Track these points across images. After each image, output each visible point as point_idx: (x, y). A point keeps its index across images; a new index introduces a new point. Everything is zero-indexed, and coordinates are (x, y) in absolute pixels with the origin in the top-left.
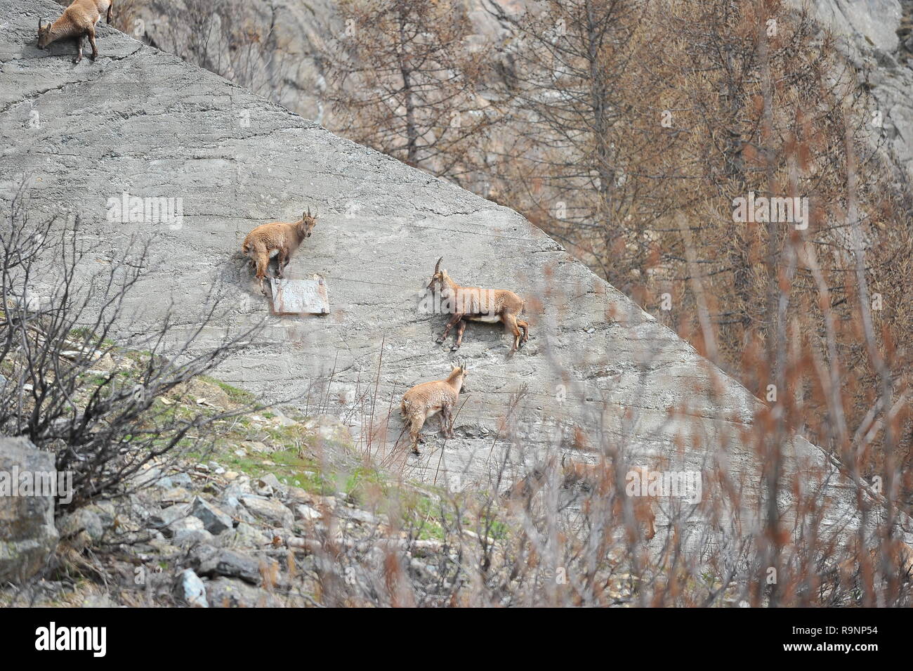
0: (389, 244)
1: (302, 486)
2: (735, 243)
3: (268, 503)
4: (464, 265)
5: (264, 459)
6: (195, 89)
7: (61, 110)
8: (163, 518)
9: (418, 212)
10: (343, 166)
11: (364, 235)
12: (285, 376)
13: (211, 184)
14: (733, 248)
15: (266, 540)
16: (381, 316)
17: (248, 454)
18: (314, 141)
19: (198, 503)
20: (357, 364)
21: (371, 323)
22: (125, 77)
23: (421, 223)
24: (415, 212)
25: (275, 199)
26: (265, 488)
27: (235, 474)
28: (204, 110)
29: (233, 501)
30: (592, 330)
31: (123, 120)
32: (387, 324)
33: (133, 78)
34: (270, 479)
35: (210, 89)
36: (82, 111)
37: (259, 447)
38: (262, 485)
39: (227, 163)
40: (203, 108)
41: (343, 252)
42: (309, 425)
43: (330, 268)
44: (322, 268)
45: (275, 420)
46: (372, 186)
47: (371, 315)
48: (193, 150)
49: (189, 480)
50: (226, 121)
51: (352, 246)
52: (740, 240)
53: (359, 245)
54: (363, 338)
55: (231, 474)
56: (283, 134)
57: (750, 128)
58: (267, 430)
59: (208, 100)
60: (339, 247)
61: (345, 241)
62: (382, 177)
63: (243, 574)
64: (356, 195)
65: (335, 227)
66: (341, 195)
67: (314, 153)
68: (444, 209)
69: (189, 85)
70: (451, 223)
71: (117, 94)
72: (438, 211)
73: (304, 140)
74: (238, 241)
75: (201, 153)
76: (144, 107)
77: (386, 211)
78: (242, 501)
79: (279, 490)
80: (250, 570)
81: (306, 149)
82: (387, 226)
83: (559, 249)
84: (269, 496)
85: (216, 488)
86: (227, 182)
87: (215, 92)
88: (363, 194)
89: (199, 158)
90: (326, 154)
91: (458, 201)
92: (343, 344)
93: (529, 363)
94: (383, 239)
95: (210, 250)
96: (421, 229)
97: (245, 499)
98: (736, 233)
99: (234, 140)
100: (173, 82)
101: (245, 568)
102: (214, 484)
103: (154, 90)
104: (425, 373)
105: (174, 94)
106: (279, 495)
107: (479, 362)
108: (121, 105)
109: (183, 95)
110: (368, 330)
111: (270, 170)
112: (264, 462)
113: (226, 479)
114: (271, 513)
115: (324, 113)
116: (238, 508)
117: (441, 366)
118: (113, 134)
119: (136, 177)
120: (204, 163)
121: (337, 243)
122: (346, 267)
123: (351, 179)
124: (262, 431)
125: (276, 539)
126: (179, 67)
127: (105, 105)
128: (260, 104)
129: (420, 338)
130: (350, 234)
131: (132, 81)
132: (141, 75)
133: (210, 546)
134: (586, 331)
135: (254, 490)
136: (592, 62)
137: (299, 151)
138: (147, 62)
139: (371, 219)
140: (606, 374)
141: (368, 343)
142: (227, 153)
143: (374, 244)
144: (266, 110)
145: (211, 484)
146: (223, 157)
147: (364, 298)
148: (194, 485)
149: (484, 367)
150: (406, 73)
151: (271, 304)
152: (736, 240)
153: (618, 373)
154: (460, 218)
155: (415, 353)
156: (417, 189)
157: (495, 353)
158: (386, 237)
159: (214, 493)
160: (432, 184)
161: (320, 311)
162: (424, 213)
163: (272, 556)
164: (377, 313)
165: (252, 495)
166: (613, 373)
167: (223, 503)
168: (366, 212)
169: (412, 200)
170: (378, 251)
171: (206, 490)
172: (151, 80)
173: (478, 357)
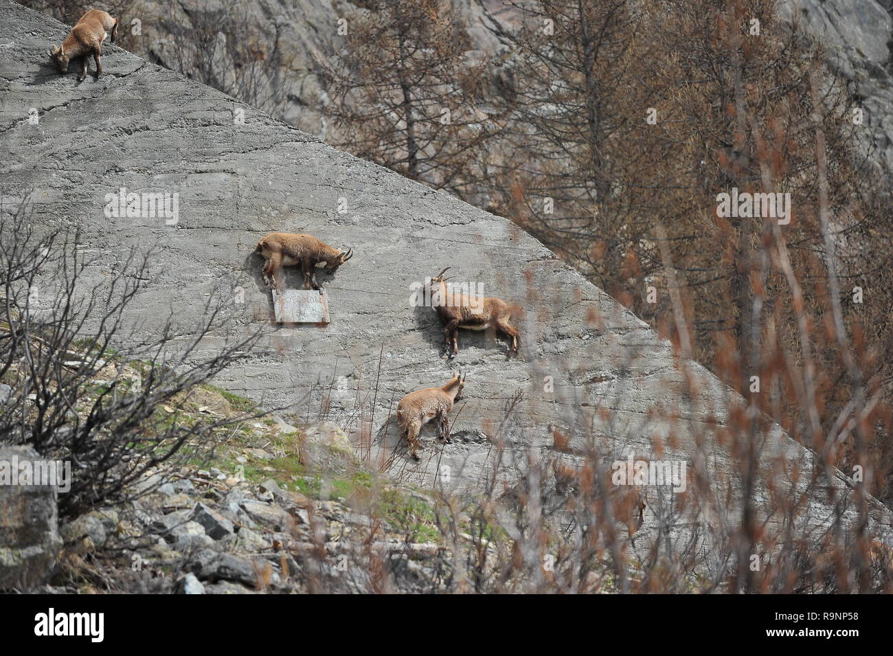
0: (388, 254)
1: (301, 491)
2: (728, 251)
3: (268, 508)
4: (460, 273)
5: (265, 465)
6: (197, 105)
7: (66, 127)
8: (166, 524)
9: (415, 223)
10: (342, 178)
11: (364, 245)
12: (287, 384)
13: (213, 198)
14: (726, 256)
15: (266, 544)
16: (381, 325)
17: (249, 461)
18: (314, 155)
19: (199, 508)
20: (357, 372)
21: (371, 332)
22: (129, 94)
23: (419, 234)
24: (413, 223)
25: (276, 212)
26: (266, 494)
27: (236, 480)
28: (206, 125)
29: (234, 506)
30: (587, 336)
31: (126, 136)
32: (386, 332)
33: (137, 95)
34: (270, 484)
35: (212, 105)
36: (86, 127)
37: (260, 453)
38: (263, 490)
39: (228, 176)
40: (205, 123)
42: (308, 432)
43: (329, 278)
45: (276, 427)
46: (371, 198)
47: (370, 324)
48: (196, 164)
49: (192, 487)
50: (227, 136)
52: (733, 248)
53: (358, 255)
54: (363, 346)
55: (233, 480)
56: (283, 148)
58: (268, 436)
59: (210, 115)
62: (380, 189)
63: (244, 578)
64: (355, 207)
65: (335, 238)
67: (313, 166)
68: (441, 220)
69: (191, 100)
70: (448, 233)
71: (121, 111)
72: (436, 222)
73: (304, 153)
74: (240, 253)
75: (203, 167)
76: (147, 122)
77: (384, 222)
78: (243, 507)
79: (279, 495)
80: (250, 573)
81: (306, 162)
82: (386, 238)
83: (554, 258)
84: (269, 501)
85: (217, 494)
86: (230, 195)
87: (216, 108)
88: (361, 206)
89: (201, 172)
90: (326, 166)
91: (455, 212)
92: (344, 353)
93: (526, 369)
94: (382, 249)
95: (212, 262)
96: (418, 239)
97: (246, 505)
98: (730, 241)
99: (236, 154)
100: (176, 98)
101: (245, 572)
102: (216, 490)
103: (157, 106)
104: (424, 380)
105: (176, 110)
106: (280, 500)
107: (476, 368)
108: (124, 121)
109: (185, 111)
110: (369, 339)
111: (270, 183)
112: (265, 468)
113: (227, 485)
114: (271, 518)
115: (328, 128)
116: (239, 513)
117: (439, 373)
118: (117, 149)
119: (140, 191)
120: (205, 176)
122: (345, 277)
123: (350, 191)
124: (263, 437)
125: (276, 543)
126: (181, 83)
127: (109, 121)
128: (260, 118)
129: (418, 346)
131: (135, 97)
132: (145, 91)
133: (211, 551)
134: (581, 338)
135: (255, 495)
136: (588, 75)
137: (298, 164)
138: (149, 79)
139: (369, 230)
140: (601, 380)
141: (367, 352)
142: (228, 167)
143: (373, 254)
144: (267, 124)
145: (212, 490)
146: (224, 171)
147: (364, 308)
148: (196, 491)
149: (481, 373)
150: (406, 88)
151: (272, 314)
152: (730, 248)
153: (613, 378)
154: (457, 228)
155: (413, 360)
156: (414, 200)
157: (492, 360)
158: (384, 248)
159: (216, 499)
160: (430, 196)
161: (320, 321)
162: (422, 224)
163: (272, 560)
164: (377, 322)
165: (253, 500)
166: (607, 378)
167: (224, 509)
168: (365, 222)
169: (410, 211)
170: (377, 261)
171: (208, 496)
172: (154, 96)
173: (475, 363)
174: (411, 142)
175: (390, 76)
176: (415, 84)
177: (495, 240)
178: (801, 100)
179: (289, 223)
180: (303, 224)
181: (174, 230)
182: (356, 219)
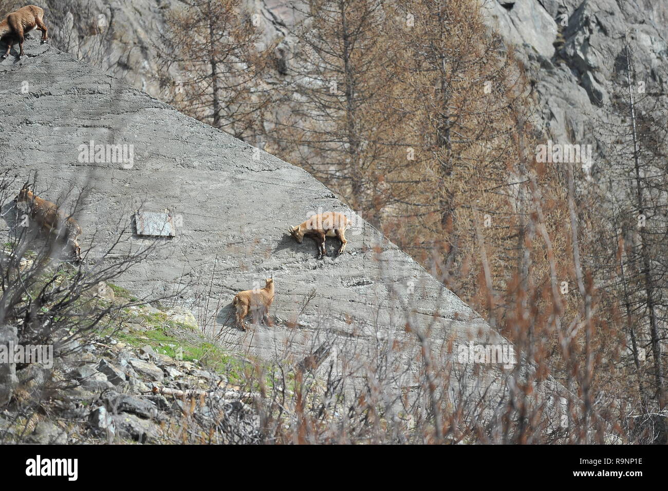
0: (217, 190)
1: (167, 354)
2: (443, 192)
3: (147, 365)
4: (268, 205)
5: (141, 335)
6: (86, 78)
8: (81, 373)
9: (237, 169)
10: (187, 135)
11: (200, 183)
12: (143, 278)
14: (441, 196)
15: (147, 389)
16: (211, 239)
17: (130, 332)
18: (167, 118)
19: (102, 363)
20: (193, 272)
21: (204, 244)
22: (38, 69)
23: (239, 176)
24: (235, 168)
25: (139, 157)
26: (145, 355)
27: (124, 345)
28: (92, 94)
29: (124, 362)
30: (355, 253)
31: (35, 99)
32: (214, 245)
33: (43, 70)
34: (148, 349)
35: (96, 79)
36: (6, 91)
37: (137, 327)
38: (142, 352)
39: (106, 130)
40: (91, 92)
41: (185, 195)
42: (168, 313)
43: (176, 205)
44: (170, 205)
45: (146, 309)
46: (207, 149)
47: (204, 238)
48: (84, 121)
49: (94, 348)
50: (107, 101)
51: (192, 190)
52: (447, 191)
53: (196, 190)
54: (197, 253)
55: (121, 344)
56: (146, 112)
57: (456, 112)
58: (142, 315)
59: (94, 86)
60: (183, 191)
61: (187, 187)
62: (214, 144)
63: (138, 411)
64: (195, 155)
65: (181, 177)
66: (185, 155)
67: (167, 125)
68: (256, 167)
69: (82, 76)
70: (260, 177)
71: (32, 81)
72: (252, 168)
73: (160, 116)
74: (114, 185)
75: (89, 123)
76: (50, 90)
77: (215, 167)
78: (130, 363)
79: (154, 356)
80: (142, 408)
81: (162, 123)
82: (216, 178)
83: (333, 197)
84: (147, 360)
85: (112, 353)
87: (99, 82)
88: (200, 155)
89: (87, 127)
90: (176, 126)
91: (266, 162)
92: (184, 258)
93: (311, 274)
94: (213, 186)
95: (93, 190)
96: (239, 180)
97: (132, 362)
98: (444, 186)
99: (112, 115)
100: (71, 73)
101: (138, 407)
102: (111, 351)
103: (57, 78)
104: (240, 279)
105: (71, 82)
106: (154, 360)
107: (277, 273)
108: (34, 88)
109: (77, 82)
110: (202, 248)
111: (136, 136)
112: (143, 337)
113: (118, 348)
114: (149, 372)
115: (147, 87)
116: (128, 367)
117: (250, 275)
118: (28, 108)
119: (43, 138)
120: (90, 130)
121: (182, 188)
122: (187, 205)
123: (192, 145)
124: (139, 316)
125: (154, 388)
126: (75, 63)
128: (130, 90)
129: (237, 255)
130: (190, 182)
131: (42, 72)
132: (49, 68)
133: (114, 392)
134: (350, 254)
135: (137, 355)
136: (346, 61)
137: (156, 124)
138: (52, 60)
139: (205, 173)
140: (363, 284)
141: (201, 258)
142: (107, 123)
143: (207, 189)
144: (135, 94)
145: (109, 351)
146: (104, 126)
147: (199, 227)
148: (97, 351)
149: (281, 276)
150: (214, 64)
151: (135, 229)
152: (444, 191)
153: (371, 283)
154: (267, 174)
155: (233, 265)
156: (237, 152)
157: (288, 267)
158: (215, 185)
159: (111, 357)
160: (248, 150)
161: (168, 235)
162: (242, 169)
163: (151, 400)
164: (208, 237)
165: (136, 358)
166: (368, 283)
167: (118, 364)
168: (202, 167)
169: (234, 160)
170: (209, 194)
171: (106, 355)
172: (55, 72)
173: (276, 269)
174: (215, 103)
175: (202, 54)
176: (221, 61)
177: (293, 183)
178: (497, 87)
179: (148, 165)
180: (159, 166)
181: (67, 166)
182: (196, 164)
